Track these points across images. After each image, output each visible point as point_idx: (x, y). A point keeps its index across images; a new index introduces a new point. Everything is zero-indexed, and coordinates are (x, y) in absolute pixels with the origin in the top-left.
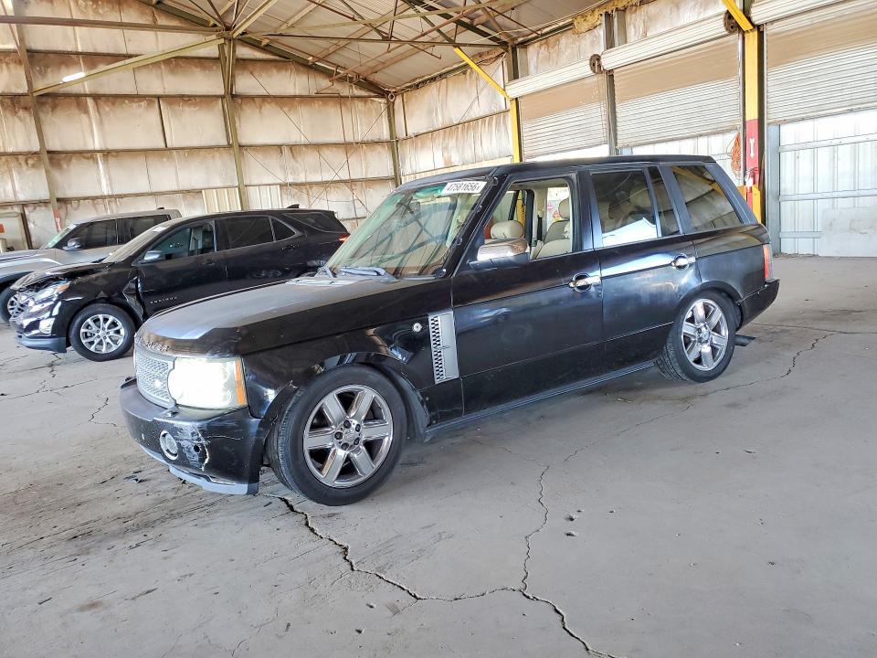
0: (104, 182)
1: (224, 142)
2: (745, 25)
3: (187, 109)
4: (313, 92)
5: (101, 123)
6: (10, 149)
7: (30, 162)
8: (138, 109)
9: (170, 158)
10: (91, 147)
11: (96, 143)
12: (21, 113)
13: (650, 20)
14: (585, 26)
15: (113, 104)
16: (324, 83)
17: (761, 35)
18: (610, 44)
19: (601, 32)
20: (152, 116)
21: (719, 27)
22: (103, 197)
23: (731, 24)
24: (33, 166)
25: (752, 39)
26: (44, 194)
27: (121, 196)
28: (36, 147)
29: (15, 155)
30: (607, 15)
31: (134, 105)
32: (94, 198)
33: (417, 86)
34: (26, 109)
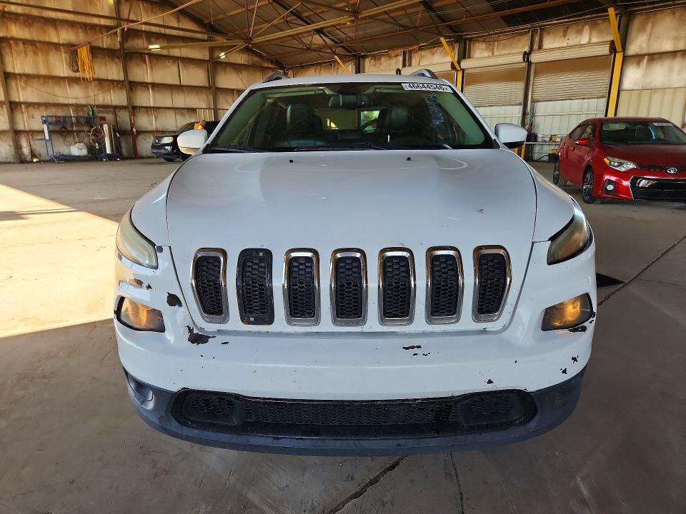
0: (151, 99)
1: (208, 85)
2: (458, 68)
3: (191, 66)
4: (250, 64)
5: (152, 69)
6: (110, 78)
7: (119, 86)
8: (168, 63)
9: (182, 90)
10: (146, 81)
11: (149, 79)
12: (116, 60)
13: (422, 57)
14: (393, 55)
15: (158, 59)
16: (256, 59)
17: (463, 72)
18: (404, 65)
19: (401, 58)
20: (175, 68)
21: (448, 67)
22: (151, 108)
23: (453, 67)
24: (120, 88)
25: (460, 74)
26: (125, 103)
27: (159, 108)
28: (122, 78)
29: (112, 81)
30: (404, 52)
31: (167, 61)
32: (147, 108)
33: (302, 67)
34: (118, 58)
